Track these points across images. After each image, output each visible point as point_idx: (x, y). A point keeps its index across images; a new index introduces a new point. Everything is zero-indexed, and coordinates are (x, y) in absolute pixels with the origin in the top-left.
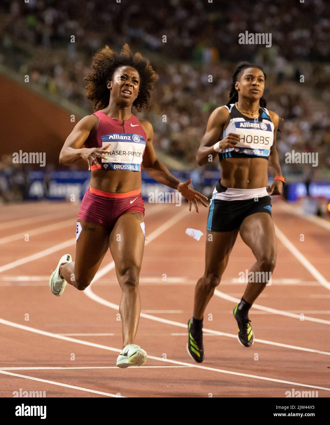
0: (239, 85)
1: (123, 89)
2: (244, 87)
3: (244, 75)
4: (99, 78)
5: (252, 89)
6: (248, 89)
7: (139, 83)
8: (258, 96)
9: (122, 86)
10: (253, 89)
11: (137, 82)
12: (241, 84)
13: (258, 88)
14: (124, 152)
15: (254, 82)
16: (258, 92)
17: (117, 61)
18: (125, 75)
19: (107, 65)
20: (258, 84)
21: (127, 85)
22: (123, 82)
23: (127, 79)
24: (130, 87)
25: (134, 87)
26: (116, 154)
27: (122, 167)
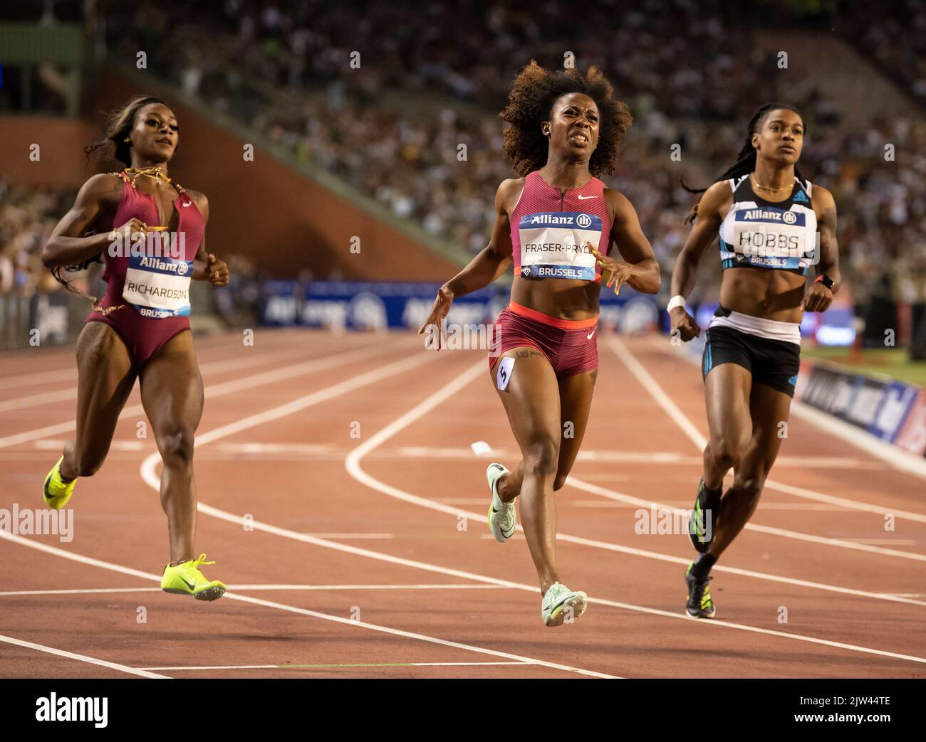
0: (759, 139)
1: (572, 132)
2: (769, 142)
3: (768, 122)
4: (526, 119)
5: (782, 144)
6: (775, 145)
7: (598, 120)
8: (793, 158)
9: (571, 126)
10: (785, 147)
11: (595, 119)
12: (763, 138)
13: (793, 144)
14: (558, 246)
15: (786, 134)
16: (792, 150)
17: (555, 87)
18: (574, 108)
19: (538, 96)
20: (792, 137)
21: (579, 125)
22: (572, 121)
23: (577, 115)
24: (584, 129)
25: (591, 129)
26: (544, 249)
27: (554, 273)
